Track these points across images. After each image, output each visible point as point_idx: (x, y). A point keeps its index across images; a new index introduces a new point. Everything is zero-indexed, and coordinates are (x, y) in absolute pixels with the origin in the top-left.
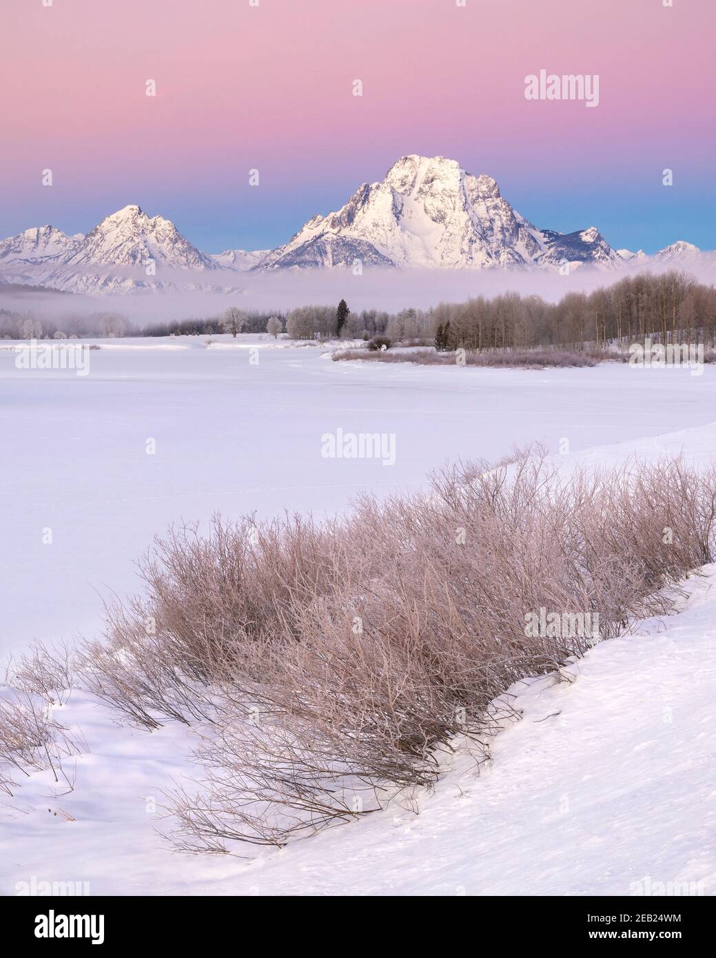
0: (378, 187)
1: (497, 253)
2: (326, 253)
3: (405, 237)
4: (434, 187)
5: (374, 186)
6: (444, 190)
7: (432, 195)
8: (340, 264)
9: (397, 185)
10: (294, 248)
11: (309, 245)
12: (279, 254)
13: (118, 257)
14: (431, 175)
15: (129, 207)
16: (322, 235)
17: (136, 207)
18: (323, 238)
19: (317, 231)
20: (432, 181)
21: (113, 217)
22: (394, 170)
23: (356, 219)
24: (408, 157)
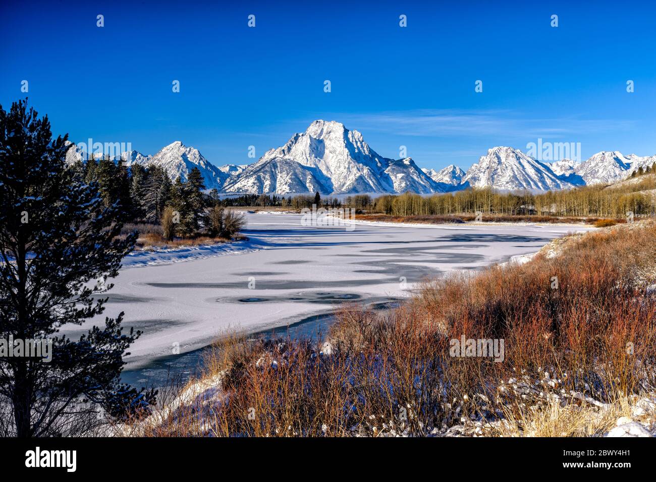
0: (303, 135)
1: (362, 169)
2: (277, 167)
3: (317, 160)
4: (331, 136)
5: (301, 134)
6: (336, 137)
7: (330, 140)
8: (284, 173)
9: (312, 135)
10: (261, 164)
11: (268, 163)
12: (253, 167)
13: (170, 167)
14: (329, 130)
15: (176, 142)
16: (275, 158)
17: (180, 142)
18: (275, 160)
19: (273, 156)
20: (330, 133)
21: (168, 147)
22: (311, 127)
23: (292, 150)
24: (318, 121)
